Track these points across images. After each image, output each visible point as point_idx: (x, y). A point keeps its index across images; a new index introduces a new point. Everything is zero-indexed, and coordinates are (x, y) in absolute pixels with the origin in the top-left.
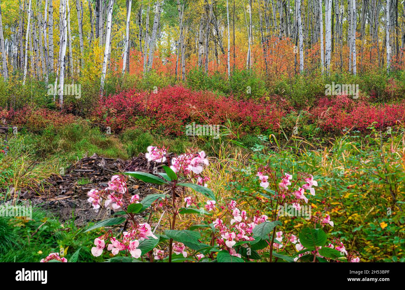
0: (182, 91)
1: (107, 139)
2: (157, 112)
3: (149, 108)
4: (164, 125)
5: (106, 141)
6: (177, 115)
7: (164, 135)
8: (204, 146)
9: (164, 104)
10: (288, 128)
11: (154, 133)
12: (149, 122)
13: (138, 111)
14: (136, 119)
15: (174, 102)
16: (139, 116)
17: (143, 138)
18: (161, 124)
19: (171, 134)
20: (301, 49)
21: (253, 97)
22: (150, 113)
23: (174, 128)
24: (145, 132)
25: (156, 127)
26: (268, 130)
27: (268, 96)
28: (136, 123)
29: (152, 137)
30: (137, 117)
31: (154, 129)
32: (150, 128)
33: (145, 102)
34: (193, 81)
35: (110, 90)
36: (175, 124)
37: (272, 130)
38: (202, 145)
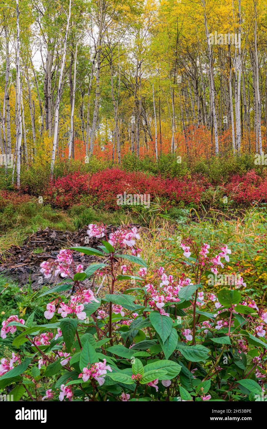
0: (118, 172)
1: (57, 214)
2: (98, 191)
3: (91, 187)
4: (104, 202)
5: (56, 216)
6: (115, 193)
7: (104, 210)
8: (138, 218)
9: (103, 184)
10: (207, 201)
11: (96, 208)
12: (92, 199)
13: (82, 190)
14: (81, 197)
15: (112, 182)
16: (83, 194)
17: (87, 213)
18: (102, 200)
19: (111, 208)
20: (216, 135)
21: (177, 176)
22: (92, 192)
23: (112, 203)
24: (88, 207)
25: (97, 203)
26: (190, 203)
27: (190, 175)
28: (81, 200)
29: (95, 212)
30: (82, 195)
31: (96, 205)
32: (93, 204)
33: (88, 182)
34: (127, 164)
35: (59, 173)
36: (113, 200)
37: (194, 203)
38: (136, 217)
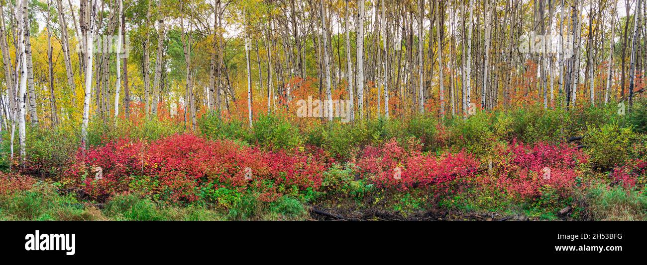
0: (191, 140)
1: (83, 212)
2: (160, 169)
3: (147, 164)
4: (171, 188)
5: (81, 215)
6: (188, 173)
7: (171, 202)
8: (227, 214)
9: (169, 158)
10: (332, 185)
11: (156, 200)
12: (149, 184)
13: (133, 169)
14: (131, 180)
15: (184, 155)
16: (135, 175)
17: (141, 207)
18: (166, 187)
19: (182, 199)
20: (329, 93)
21: (285, 147)
22: (146, 171)
23: (185, 190)
24: (143, 198)
25: (159, 191)
26: (308, 189)
27: (302, 146)
28: (130, 185)
29: (154, 205)
30: (132, 177)
31: (156, 193)
32: (151, 192)
33: (142, 155)
34: (207, 128)
35: (96, 140)
36: (185, 185)
37: (312, 189)
38: (225, 212)
